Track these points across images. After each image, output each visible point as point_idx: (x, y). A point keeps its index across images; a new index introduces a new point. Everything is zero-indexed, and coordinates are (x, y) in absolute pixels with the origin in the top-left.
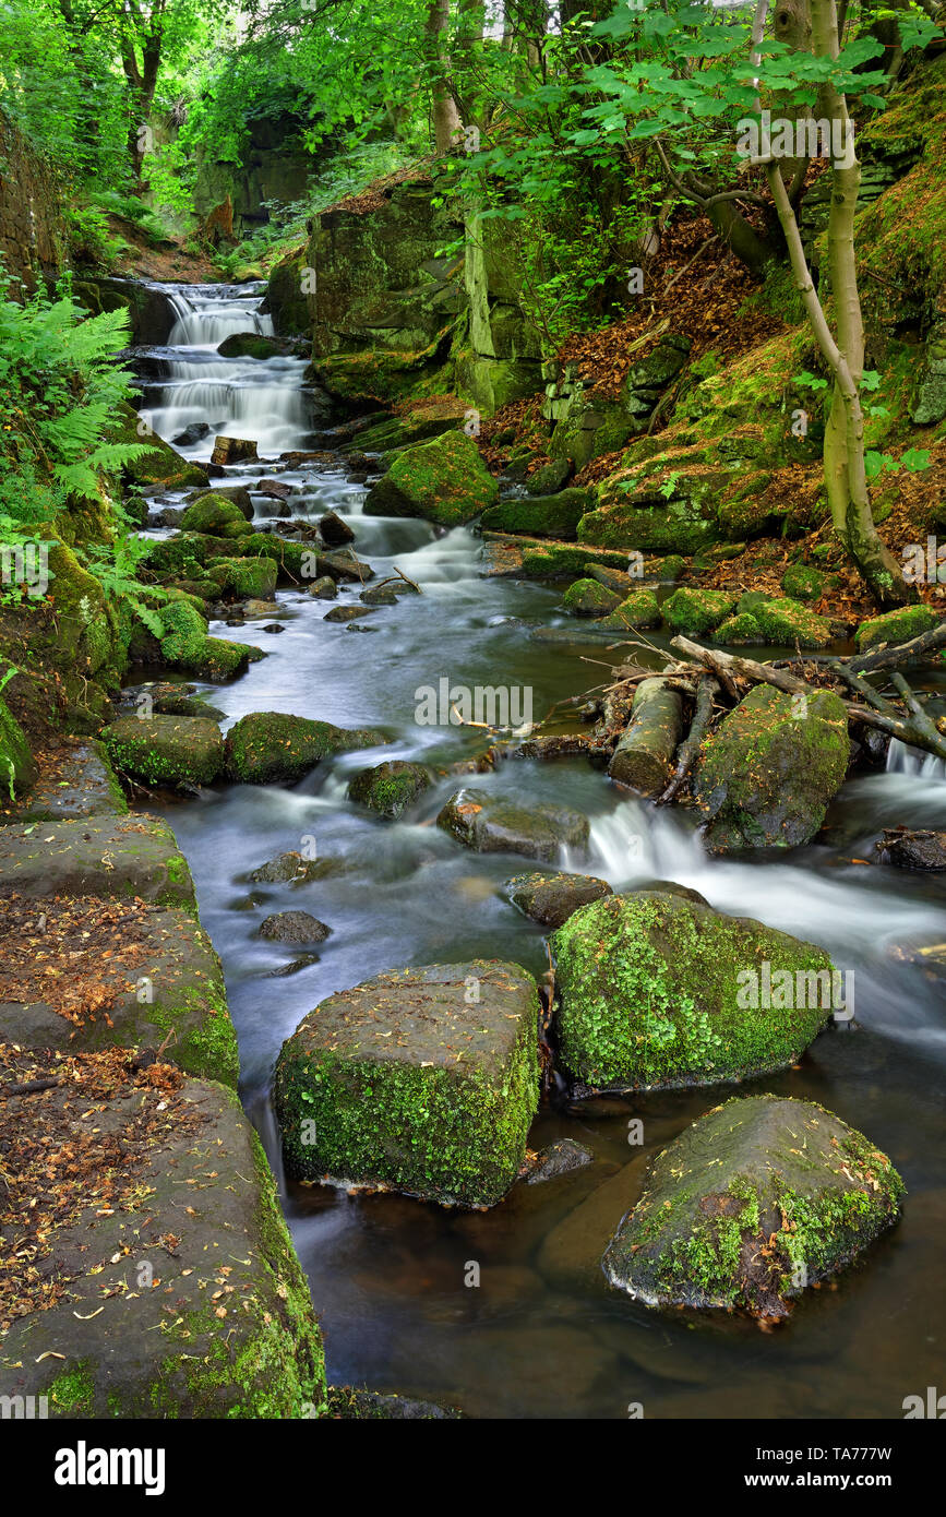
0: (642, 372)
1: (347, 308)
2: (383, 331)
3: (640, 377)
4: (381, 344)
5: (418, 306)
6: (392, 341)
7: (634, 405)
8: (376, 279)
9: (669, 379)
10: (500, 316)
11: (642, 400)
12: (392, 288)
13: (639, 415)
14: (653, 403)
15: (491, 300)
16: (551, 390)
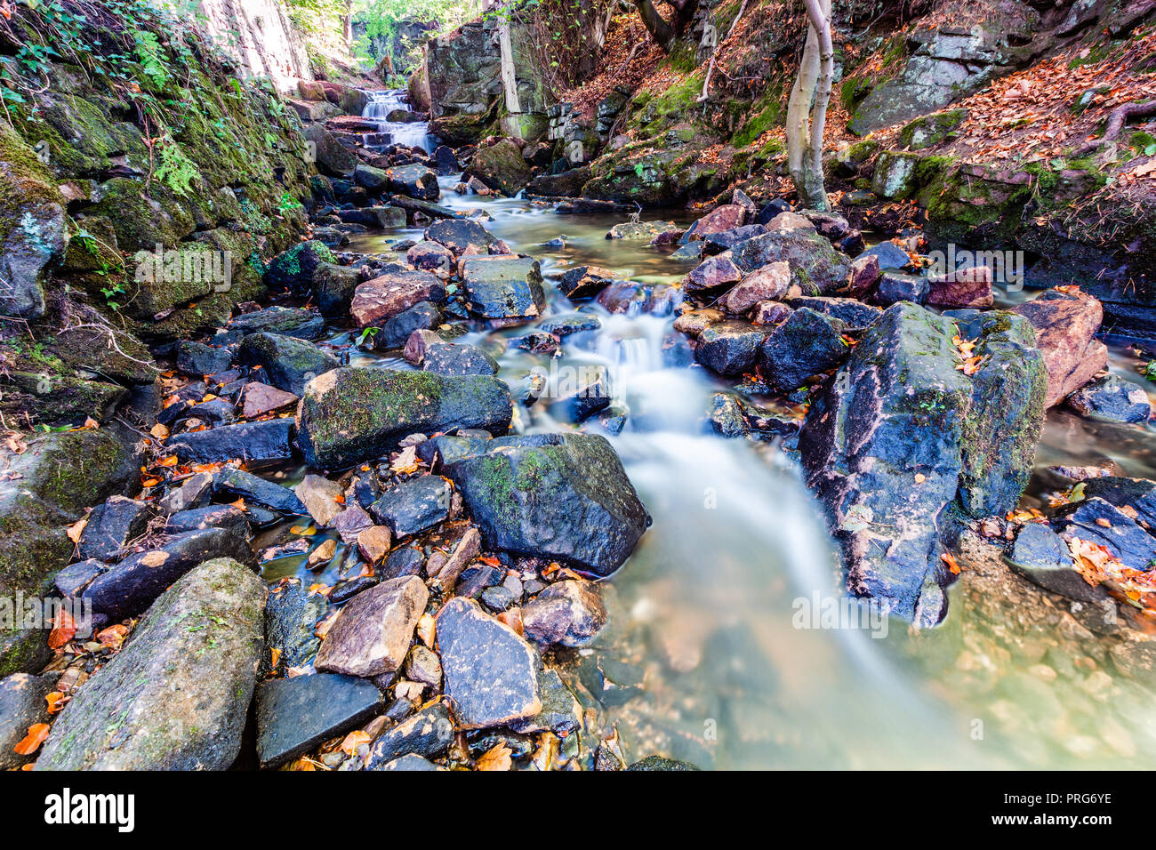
0: (604, 107)
1: (445, 93)
2: (464, 105)
3: (603, 110)
4: (463, 111)
5: (480, 90)
6: (469, 110)
7: (600, 127)
8: (458, 76)
9: (617, 111)
10: (522, 89)
11: (604, 123)
12: (467, 82)
13: (602, 133)
14: (610, 125)
15: (517, 80)
16: (553, 123)
